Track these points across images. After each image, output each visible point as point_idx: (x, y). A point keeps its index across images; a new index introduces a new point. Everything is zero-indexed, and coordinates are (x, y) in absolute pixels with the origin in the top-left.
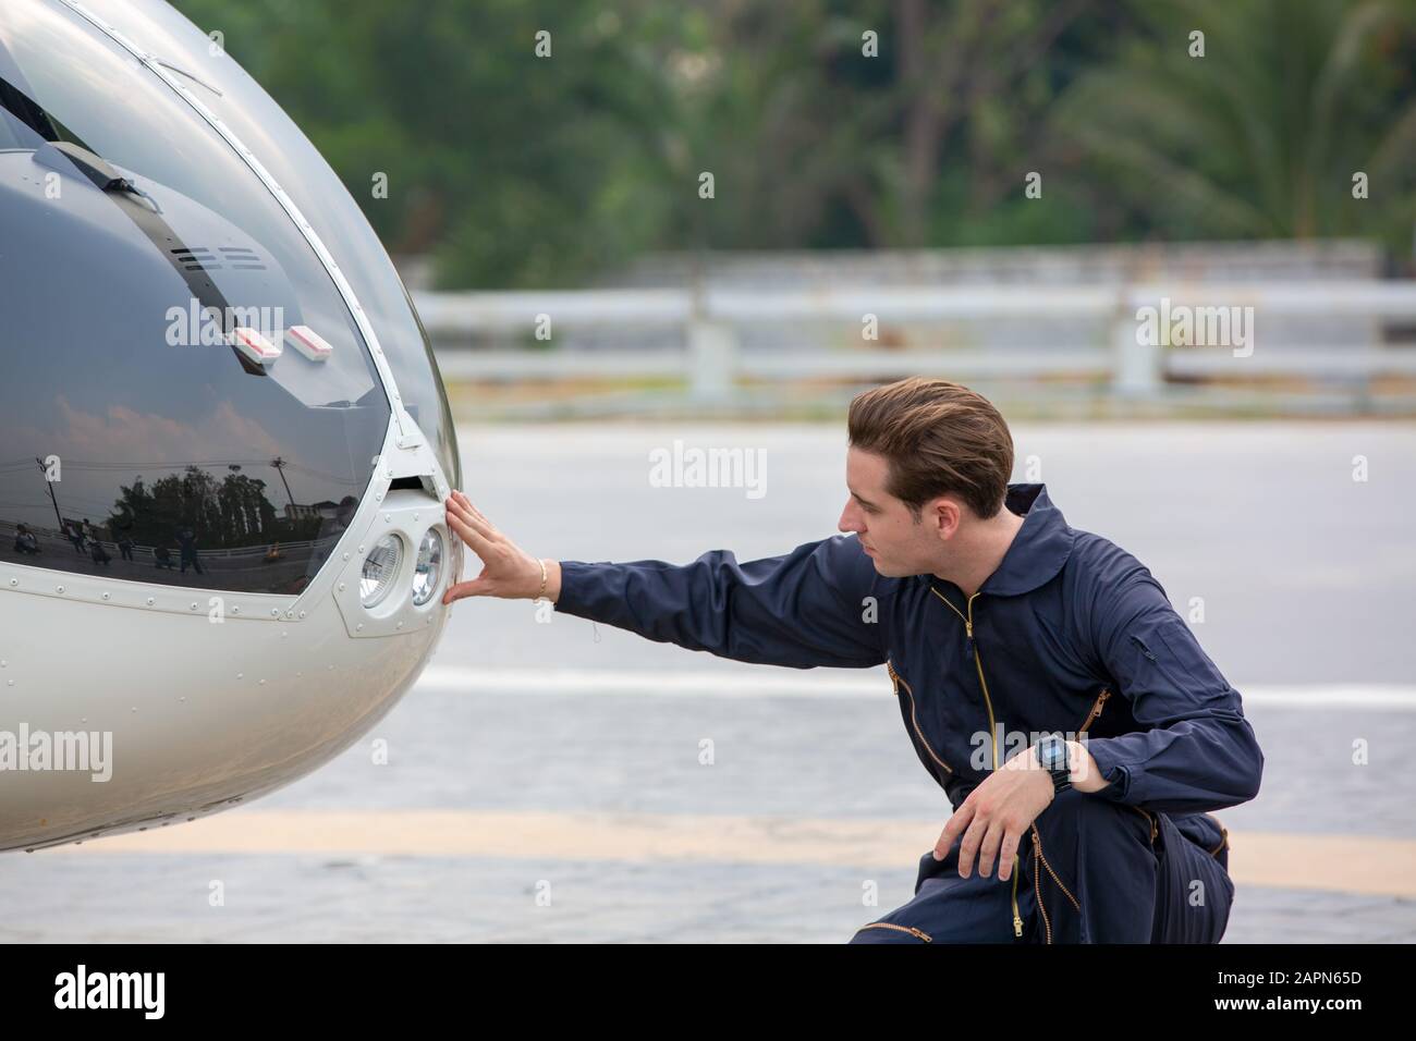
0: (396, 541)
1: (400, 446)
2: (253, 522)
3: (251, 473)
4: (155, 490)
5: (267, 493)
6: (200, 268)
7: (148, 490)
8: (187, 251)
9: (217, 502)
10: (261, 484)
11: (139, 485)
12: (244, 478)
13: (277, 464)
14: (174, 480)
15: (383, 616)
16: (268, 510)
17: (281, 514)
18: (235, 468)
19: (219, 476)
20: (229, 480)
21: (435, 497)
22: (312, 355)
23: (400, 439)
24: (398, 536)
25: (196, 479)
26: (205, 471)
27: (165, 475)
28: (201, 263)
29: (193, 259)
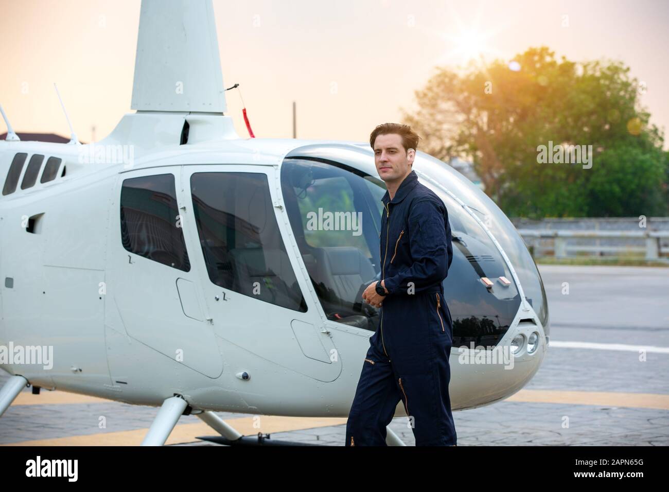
0: (521, 337)
1: (523, 310)
2: (490, 330)
3: (490, 318)
4: (462, 321)
5: (494, 324)
6: (476, 261)
7: (460, 321)
8: (472, 257)
9: (480, 325)
10: (492, 321)
11: (458, 320)
12: (487, 319)
13: (497, 316)
14: (468, 319)
15: (519, 356)
16: (494, 327)
17: (497, 328)
18: (485, 317)
19: (481, 318)
20: (483, 319)
21: (535, 324)
22: (504, 285)
23: (524, 308)
24: (523, 335)
25: (474, 319)
26: (476, 317)
27: (465, 318)
28: (476, 260)
29: (474, 259)
